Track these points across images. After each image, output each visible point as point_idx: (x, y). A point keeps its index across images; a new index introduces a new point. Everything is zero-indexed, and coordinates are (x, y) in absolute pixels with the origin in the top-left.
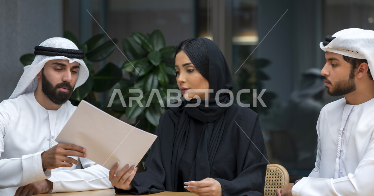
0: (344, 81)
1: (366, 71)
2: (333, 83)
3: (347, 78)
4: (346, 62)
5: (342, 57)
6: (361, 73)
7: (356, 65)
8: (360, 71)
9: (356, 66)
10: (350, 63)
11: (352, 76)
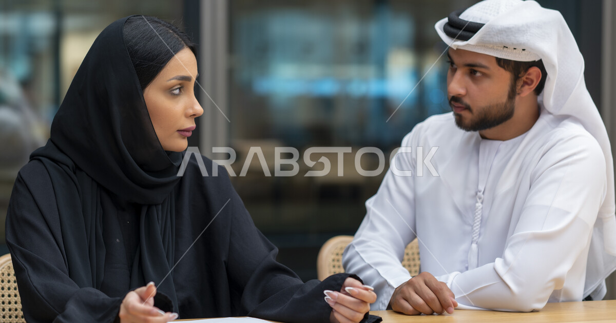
0: (497, 105)
1: (537, 82)
2: (475, 110)
3: (504, 99)
4: (502, 71)
5: (494, 61)
6: (526, 87)
7: (519, 73)
8: (526, 83)
9: (520, 75)
10: (510, 71)
11: (512, 94)
